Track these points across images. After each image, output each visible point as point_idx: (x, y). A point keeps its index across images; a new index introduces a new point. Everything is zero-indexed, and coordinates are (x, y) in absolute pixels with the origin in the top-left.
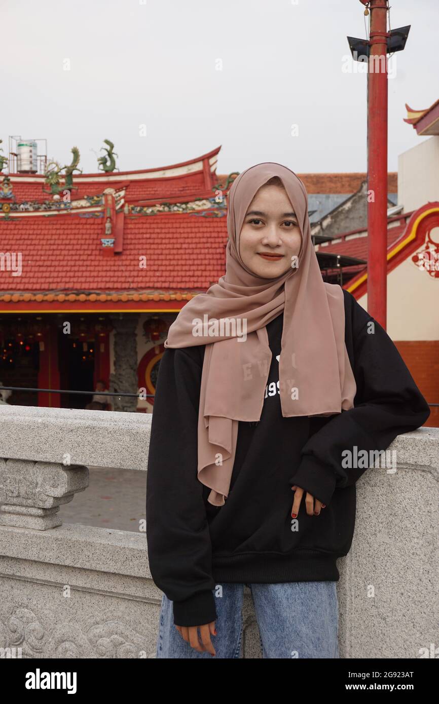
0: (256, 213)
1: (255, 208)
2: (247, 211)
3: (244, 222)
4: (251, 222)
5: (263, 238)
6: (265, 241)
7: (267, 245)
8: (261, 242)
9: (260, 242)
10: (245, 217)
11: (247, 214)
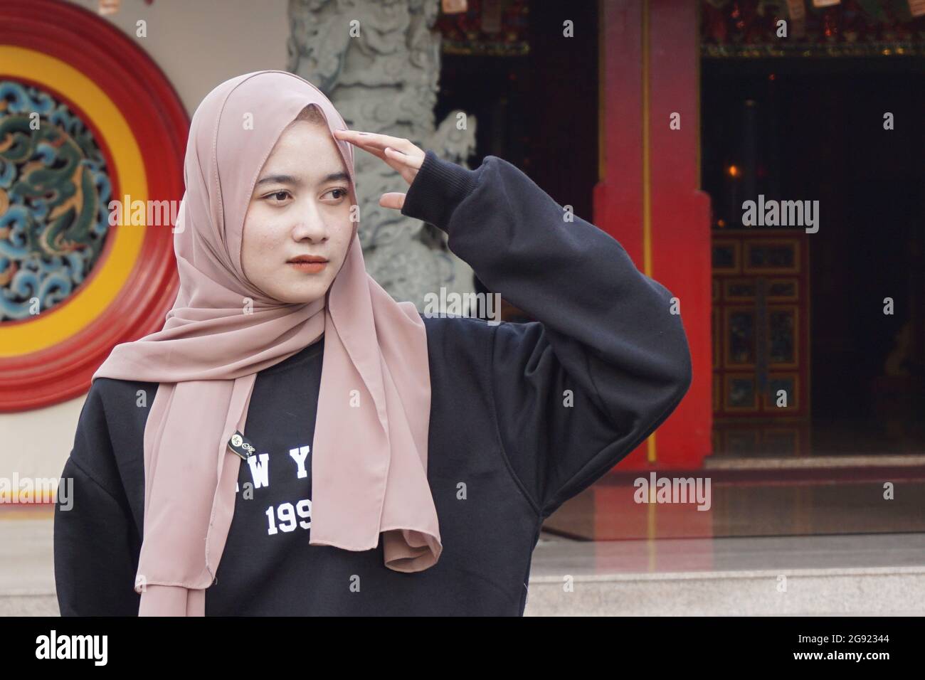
0: (280, 180)
1: (276, 169)
2: (259, 176)
3: (253, 199)
4: (266, 197)
5: (294, 227)
6: (301, 233)
7: (306, 240)
8: (292, 237)
9: (290, 234)
10: (255, 187)
11: (261, 182)
